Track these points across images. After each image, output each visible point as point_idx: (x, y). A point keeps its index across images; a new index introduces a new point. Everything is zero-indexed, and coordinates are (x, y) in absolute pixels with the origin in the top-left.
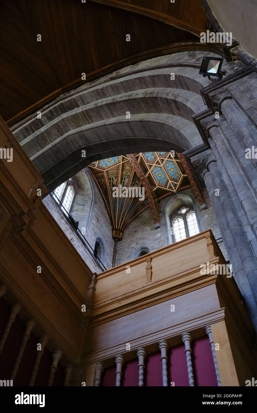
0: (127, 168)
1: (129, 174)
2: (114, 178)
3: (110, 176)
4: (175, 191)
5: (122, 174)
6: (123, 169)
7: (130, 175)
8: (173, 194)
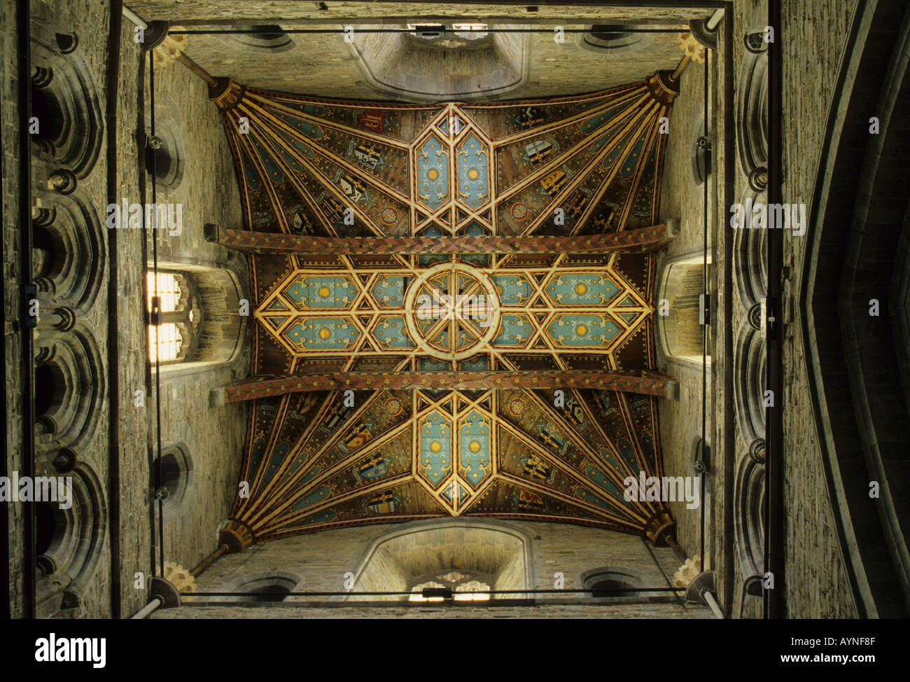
0: (517, 408)
1: (537, 415)
2: (530, 462)
3: (519, 470)
4: (647, 310)
5: (529, 433)
6: (515, 423)
7: (542, 414)
8: (653, 319)
